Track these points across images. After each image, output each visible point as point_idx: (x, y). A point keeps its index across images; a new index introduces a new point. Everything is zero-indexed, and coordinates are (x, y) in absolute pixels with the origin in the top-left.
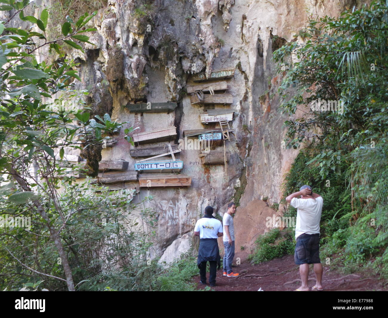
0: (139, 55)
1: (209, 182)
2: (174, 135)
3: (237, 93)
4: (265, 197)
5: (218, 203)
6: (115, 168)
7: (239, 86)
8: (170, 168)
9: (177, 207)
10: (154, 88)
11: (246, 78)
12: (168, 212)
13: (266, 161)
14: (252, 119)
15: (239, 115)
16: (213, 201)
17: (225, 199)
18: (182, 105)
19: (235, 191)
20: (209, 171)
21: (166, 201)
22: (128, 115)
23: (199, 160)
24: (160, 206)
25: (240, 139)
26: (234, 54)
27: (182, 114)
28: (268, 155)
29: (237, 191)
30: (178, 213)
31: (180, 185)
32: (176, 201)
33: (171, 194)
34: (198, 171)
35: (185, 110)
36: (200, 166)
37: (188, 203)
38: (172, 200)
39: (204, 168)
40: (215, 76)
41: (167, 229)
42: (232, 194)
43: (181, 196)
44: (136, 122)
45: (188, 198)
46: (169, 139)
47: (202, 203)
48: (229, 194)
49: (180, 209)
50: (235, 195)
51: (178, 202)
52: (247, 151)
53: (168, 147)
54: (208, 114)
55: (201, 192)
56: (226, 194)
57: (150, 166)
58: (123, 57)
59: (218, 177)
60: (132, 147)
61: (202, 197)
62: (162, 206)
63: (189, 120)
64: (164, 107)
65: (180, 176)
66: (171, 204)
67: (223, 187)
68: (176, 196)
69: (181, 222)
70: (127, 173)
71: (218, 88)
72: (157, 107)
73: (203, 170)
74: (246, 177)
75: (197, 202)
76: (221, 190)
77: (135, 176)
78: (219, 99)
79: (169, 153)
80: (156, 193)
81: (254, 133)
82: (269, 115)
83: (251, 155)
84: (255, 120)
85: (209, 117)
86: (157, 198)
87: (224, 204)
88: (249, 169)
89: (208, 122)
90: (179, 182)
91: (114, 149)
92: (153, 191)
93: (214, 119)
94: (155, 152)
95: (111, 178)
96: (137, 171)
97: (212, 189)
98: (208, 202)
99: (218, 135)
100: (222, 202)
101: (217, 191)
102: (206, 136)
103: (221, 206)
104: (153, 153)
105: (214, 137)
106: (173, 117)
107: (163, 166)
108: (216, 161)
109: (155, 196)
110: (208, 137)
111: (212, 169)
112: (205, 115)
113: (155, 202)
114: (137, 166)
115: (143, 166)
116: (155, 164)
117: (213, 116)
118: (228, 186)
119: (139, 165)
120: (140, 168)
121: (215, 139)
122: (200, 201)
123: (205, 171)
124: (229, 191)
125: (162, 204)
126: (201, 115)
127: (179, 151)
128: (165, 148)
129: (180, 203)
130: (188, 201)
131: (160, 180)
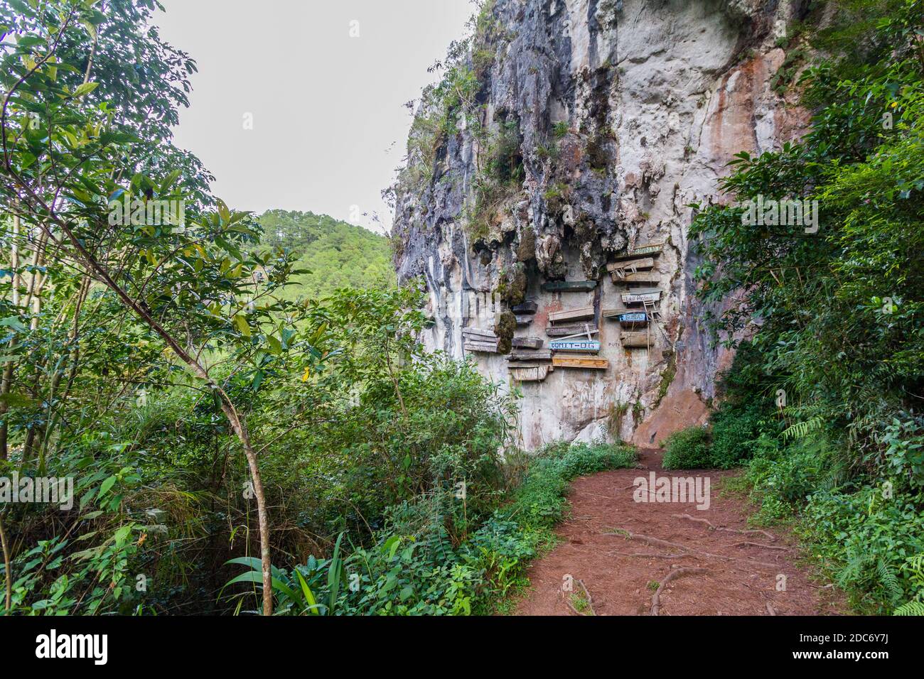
0: (552, 235)
1: (630, 366)
2: (591, 314)
3: (667, 270)
4: (698, 388)
5: (640, 389)
6: (529, 345)
7: (670, 262)
8: (586, 348)
9: (592, 390)
10: (572, 267)
11: (678, 253)
12: (582, 394)
13: (700, 347)
14: (685, 298)
15: (668, 295)
16: (633, 387)
18: (602, 283)
19: (661, 378)
20: (631, 354)
21: (582, 383)
22: (546, 295)
23: (619, 343)
25: (668, 320)
26: (664, 227)
27: (602, 293)
28: (702, 340)
29: (664, 378)
30: (593, 396)
31: (596, 367)
32: (592, 383)
33: (587, 376)
34: (618, 353)
35: (606, 289)
36: (620, 348)
37: (606, 387)
38: (588, 382)
39: (625, 350)
40: (639, 252)
41: (581, 411)
42: (658, 381)
43: (597, 379)
44: (553, 301)
45: (606, 381)
46: (587, 319)
47: (621, 388)
48: (654, 380)
49: (596, 392)
50: (661, 382)
51: (594, 384)
52: (677, 334)
53: (585, 327)
54: (630, 294)
55: (620, 376)
56: (650, 380)
57: (564, 345)
58: (535, 238)
59: (641, 361)
60: (549, 325)
61: (621, 381)
62: (576, 388)
63: (609, 299)
64: (582, 286)
65: (595, 358)
66: (587, 386)
67: (647, 372)
68: (592, 379)
69: (597, 406)
70: (541, 351)
71: (643, 265)
72: (574, 286)
73: (624, 353)
74: (675, 363)
75: (616, 386)
76: (644, 375)
77: (548, 354)
78: (643, 277)
79: (585, 333)
80: (572, 374)
81: (687, 314)
83: (682, 338)
84: (689, 300)
85: (632, 296)
86: (571, 378)
87: (647, 390)
88: (679, 355)
89: (631, 301)
90: (594, 364)
91: (530, 327)
92: (568, 371)
93: (638, 299)
94: (571, 331)
95: (526, 355)
96: (551, 349)
97: (634, 374)
98: (628, 387)
99: (641, 316)
100: (645, 389)
101: (639, 377)
102: (628, 316)
103: (643, 393)
104: (569, 332)
105: (636, 318)
106: (591, 297)
107: (579, 345)
108: (637, 343)
109: (570, 376)
110: (629, 318)
111: (634, 352)
112: (627, 294)
113: (570, 382)
114: (551, 344)
115: (557, 344)
116: (570, 344)
117: (636, 296)
118: (653, 372)
119: (554, 343)
120: (554, 346)
121: (637, 320)
122: (618, 385)
123: (626, 355)
124: (654, 378)
125: (576, 385)
126: (622, 294)
127: (597, 331)
128: (581, 327)
129: (596, 385)
130: (605, 385)
131: (574, 360)
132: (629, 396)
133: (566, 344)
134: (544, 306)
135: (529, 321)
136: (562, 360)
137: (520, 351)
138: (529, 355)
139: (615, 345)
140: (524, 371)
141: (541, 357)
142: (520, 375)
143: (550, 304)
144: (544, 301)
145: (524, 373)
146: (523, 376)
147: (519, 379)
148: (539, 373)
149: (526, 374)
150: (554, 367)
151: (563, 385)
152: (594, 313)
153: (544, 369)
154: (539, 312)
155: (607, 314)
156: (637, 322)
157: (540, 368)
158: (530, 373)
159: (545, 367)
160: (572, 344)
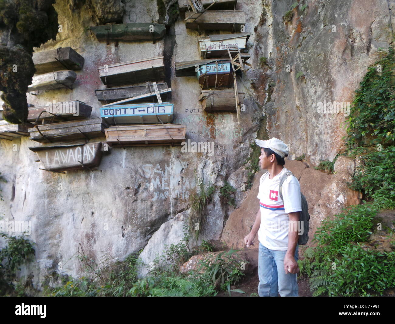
1: (214, 138)
2: (160, 68)
3: (251, 15)
4: (298, 156)
5: (227, 167)
7: (253, 4)
8: (155, 114)
9: (166, 174)
10: (133, 6)
12: (153, 180)
13: (298, 103)
14: (273, 49)
15: (254, 47)
16: (219, 163)
17: (238, 161)
18: (175, 32)
19: (251, 150)
20: (214, 121)
21: (151, 165)
22: (96, 44)
23: (198, 106)
24: (142, 173)
25: (256, 77)
27: (174, 44)
28: (302, 92)
29: (254, 150)
30: (168, 182)
31: (168, 138)
32: (166, 165)
33: (158, 154)
34: (198, 121)
35: (179, 39)
36: (200, 114)
37: (184, 168)
38: (159, 163)
39: (206, 117)
41: (152, 206)
42: (247, 154)
43: (173, 158)
44: (107, 55)
45: (184, 160)
47: (204, 167)
48: (243, 154)
49: (172, 177)
50: (251, 156)
51: (168, 166)
52: (267, 94)
53: (152, 86)
54: (209, 40)
56: (238, 154)
57: (123, 111)
59: (227, 129)
61: (204, 157)
62: (144, 173)
63: (184, 53)
64: (145, 28)
65: (168, 126)
66: (158, 169)
67: (234, 144)
68: (166, 158)
69: (173, 195)
70: (87, 122)
72: (135, 29)
73: (205, 120)
74: (266, 130)
75: (197, 166)
76: (232, 147)
77: (99, 125)
78: (226, 17)
79: (153, 94)
80: (136, 154)
81: (277, 69)
82: (299, 36)
83: (272, 98)
84: (278, 50)
85: (212, 44)
86: (136, 160)
87: (236, 168)
88: (270, 119)
89: (211, 50)
90: (166, 133)
91: (74, 91)
92: (131, 150)
93: (219, 47)
94: (133, 93)
95: (63, 130)
96: (103, 118)
97: (219, 147)
98: (213, 165)
99: (225, 67)
100: (233, 166)
101: (225, 150)
102: (208, 68)
103: (231, 172)
104: (130, 95)
105: (219, 69)
106: (160, 47)
107: (144, 111)
108: (222, 104)
109: (134, 158)
110: (210, 70)
111: (218, 118)
112: (205, 40)
113: (135, 166)
114: (103, 111)
115: (112, 111)
116: (131, 109)
117: (218, 43)
118: (242, 143)
119: (107, 110)
120: (107, 114)
121: (220, 71)
122: (200, 163)
123: (207, 121)
124: (243, 151)
125: (144, 169)
126: (200, 41)
127: (168, 91)
128: (147, 87)
129: (171, 167)
130: (183, 165)
131: (137, 131)
132: (214, 176)
133: (125, 109)
134: (94, 61)
135: (67, 78)
136: (120, 132)
137: (54, 125)
138: (69, 130)
139: (194, 111)
140: (59, 154)
141: (87, 131)
142: (53, 160)
143: (103, 58)
144: (93, 55)
145: (60, 157)
146: (57, 162)
147: (52, 167)
148: (84, 154)
149: (62, 158)
150: (109, 143)
151: (125, 172)
152: (163, 65)
153: (92, 148)
154: (87, 69)
155: (181, 66)
156: (221, 75)
157: (86, 148)
158: (70, 156)
159: (93, 146)
160: (134, 109)
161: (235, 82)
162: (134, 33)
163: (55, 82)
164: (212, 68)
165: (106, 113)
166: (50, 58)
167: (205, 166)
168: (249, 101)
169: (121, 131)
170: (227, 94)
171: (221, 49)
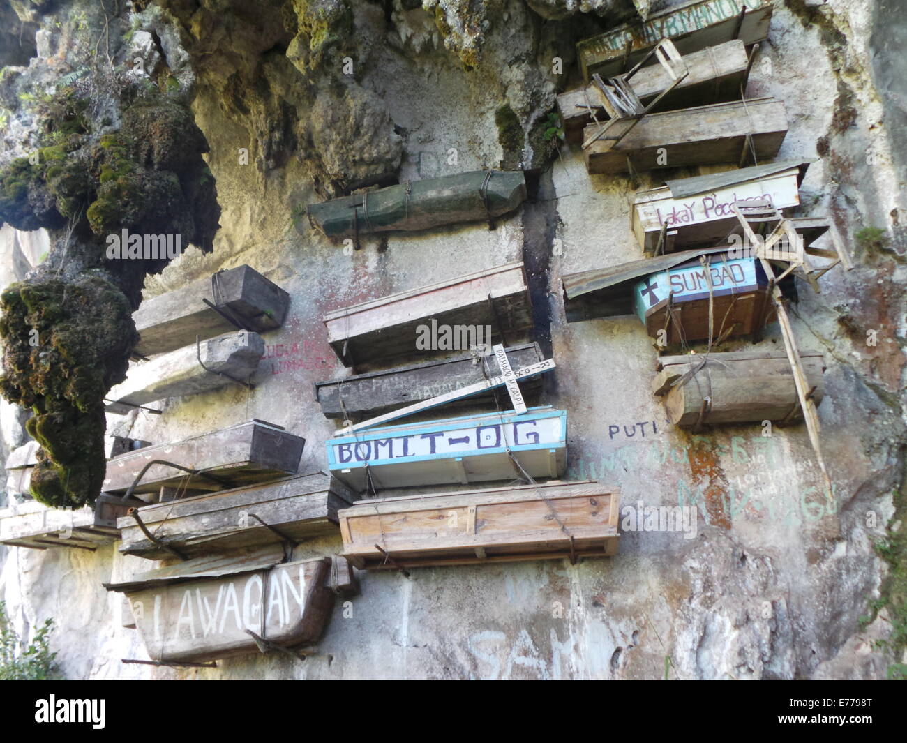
1: (726, 524)
2: (515, 296)
3: (798, 110)
5: (796, 640)
6: (222, 460)
7: (803, 76)
8: (503, 448)
9: (557, 669)
10: (429, 140)
14: (900, 199)
15: (826, 201)
17: (836, 616)
18: (554, 190)
19: (882, 566)
20: (716, 461)
21: (500, 637)
22: (325, 251)
23: (653, 411)
24: (466, 666)
25: (853, 295)
27: (554, 225)
29: (893, 567)
31: (555, 535)
32: (553, 634)
33: (522, 593)
34: (657, 465)
35: (567, 209)
36: (664, 440)
37: (624, 645)
38: (529, 627)
39: (686, 448)
40: (680, 26)
42: (868, 585)
43: (577, 606)
44: (356, 278)
45: (618, 613)
47: (702, 642)
51: (562, 638)
53: (491, 358)
54: (670, 194)
55: (685, 576)
56: (833, 585)
57: (398, 445)
59: (772, 489)
61: (695, 603)
62: (473, 665)
63: (587, 248)
64: (464, 189)
65: (553, 490)
66: (526, 653)
67: (810, 545)
68: (551, 607)
70: (285, 488)
72: (432, 194)
73: (684, 459)
75: (672, 637)
76: (801, 560)
77: (322, 498)
78: (716, 123)
79: (496, 382)
80: (447, 592)
85: (680, 205)
87: (831, 644)
89: (678, 225)
90: (549, 518)
91: (260, 392)
92: (428, 580)
93: (706, 211)
94: (429, 384)
95: (215, 518)
96: (336, 473)
97: (749, 560)
98: (735, 634)
99: (736, 270)
100: (819, 637)
101: (777, 572)
102: (675, 280)
103: (814, 661)
104: (422, 391)
105: (717, 281)
106: (512, 238)
107: (466, 440)
108: (743, 398)
109: (439, 609)
110: (685, 286)
111: (730, 451)
112: (656, 197)
113: (442, 640)
114: (337, 449)
115: (364, 448)
116: (424, 436)
117: (698, 200)
118: (839, 539)
119: (349, 444)
120: (349, 459)
121: (722, 287)
122: (685, 627)
123: (693, 464)
124: (848, 571)
125: (474, 651)
126: (637, 201)
127: (546, 368)
128: (474, 362)
129: (572, 642)
130: (618, 635)
131: (444, 513)
133: (406, 438)
134: (317, 301)
135: (234, 356)
136: (390, 519)
137: (192, 504)
138: (230, 517)
139: (638, 428)
140: (195, 602)
141: (283, 521)
142: (174, 623)
143: (344, 290)
144: (316, 282)
145: (196, 613)
146: (186, 632)
147: (169, 651)
148: (272, 602)
149: (202, 617)
150: (352, 560)
151: (409, 663)
152: (525, 288)
153: (296, 579)
154: (296, 323)
155: (584, 285)
156: (724, 300)
157: (279, 580)
158: (227, 608)
159: (302, 572)
160: (432, 436)
161: (783, 317)
162: (430, 206)
163: (202, 370)
164: (689, 279)
165: (346, 455)
166: (194, 301)
167: (702, 639)
168: (841, 383)
169: (393, 513)
170: (756, 363)
171: (713, 217)
